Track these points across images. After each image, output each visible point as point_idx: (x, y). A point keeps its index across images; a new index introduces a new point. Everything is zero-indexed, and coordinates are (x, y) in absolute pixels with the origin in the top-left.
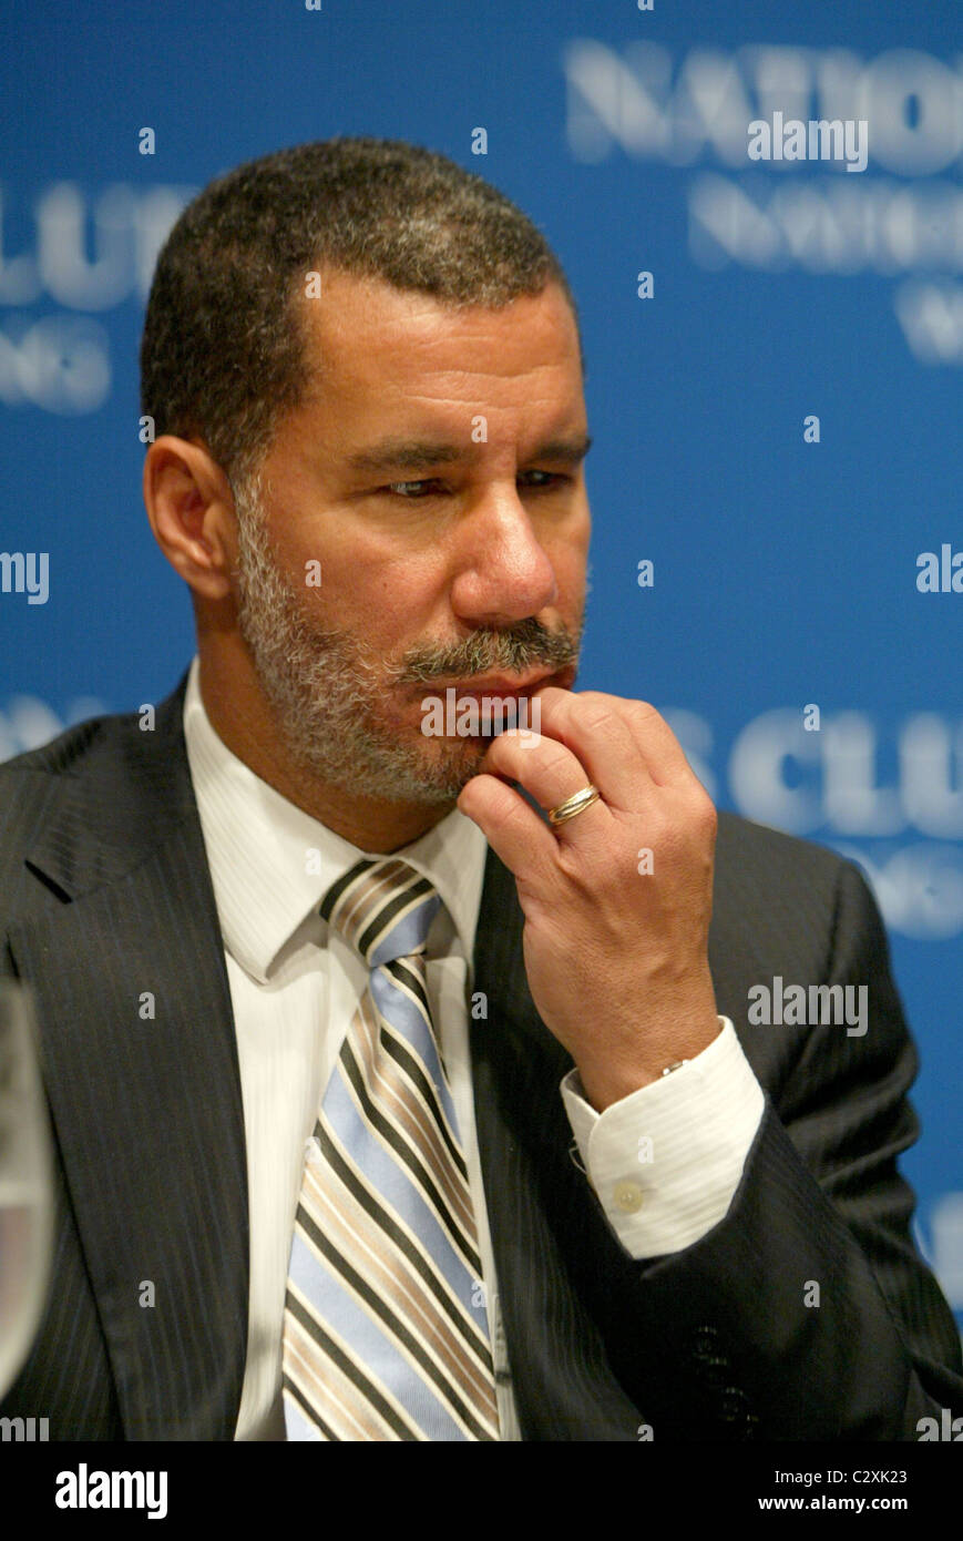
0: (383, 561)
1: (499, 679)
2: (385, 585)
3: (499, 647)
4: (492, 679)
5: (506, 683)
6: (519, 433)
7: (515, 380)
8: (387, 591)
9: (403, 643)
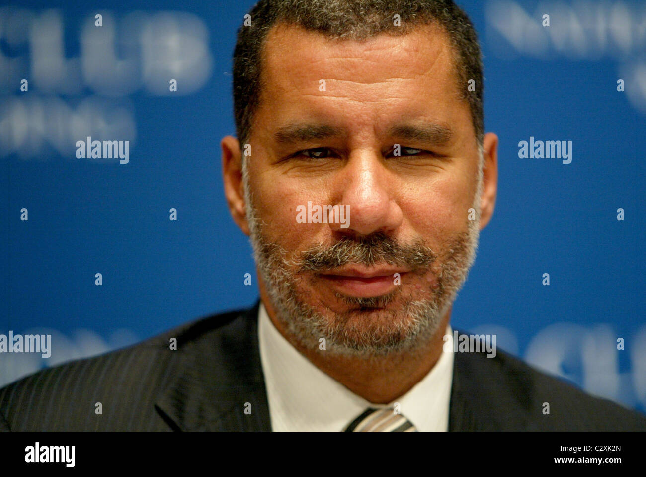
0: (291, 195)
1: (354, 270)
2: (291, 210)
3: (357, 251)
4: (349, 271)
5: (358, 273)
6: (375, 119)
7: (372, 85)
8: (292, 213)
9: (301, 246)
